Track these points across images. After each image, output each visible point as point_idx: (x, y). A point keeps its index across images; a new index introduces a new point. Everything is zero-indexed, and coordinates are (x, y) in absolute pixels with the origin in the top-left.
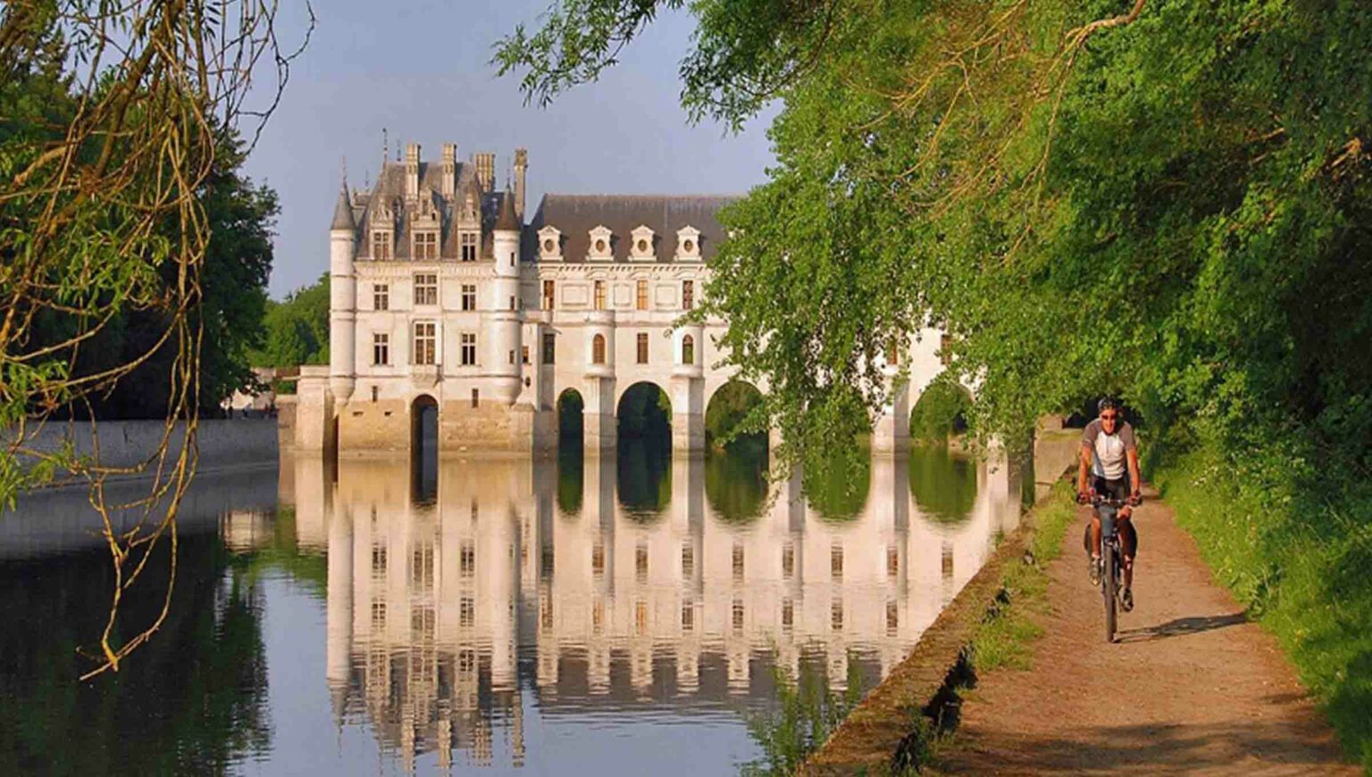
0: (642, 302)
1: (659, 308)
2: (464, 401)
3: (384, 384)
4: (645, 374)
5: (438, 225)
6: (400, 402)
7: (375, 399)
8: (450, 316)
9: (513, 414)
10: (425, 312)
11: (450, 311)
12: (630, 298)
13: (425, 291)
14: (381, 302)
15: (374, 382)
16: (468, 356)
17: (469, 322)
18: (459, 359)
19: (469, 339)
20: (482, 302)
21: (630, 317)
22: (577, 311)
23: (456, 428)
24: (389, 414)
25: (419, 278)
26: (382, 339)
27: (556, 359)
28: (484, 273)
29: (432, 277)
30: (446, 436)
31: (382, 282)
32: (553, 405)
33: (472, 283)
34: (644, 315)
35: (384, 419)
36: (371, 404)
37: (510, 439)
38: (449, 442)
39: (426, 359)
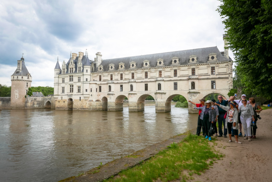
1: (126, 79)
3: (63, 96)
4: (122, 93)
5: (74, 66)
6: (66, 100)
8: (76, 83)
9: (88, 102)
10: (71, 83)
12: (119, 78)
13: (71, 79)
14: (63, 82)
16: (79, 91)
17: (79, 84)
18: (77, 92)
19: (79, 87)
20: (82, 80)
21: (119, 82)
22: (106, 81)
23: (76, 105)
24: (64, 102)
25: (70, 76)
26: (63, 88)
27: (102, 91)
28: (82, 74)
29: (72, 76)
30: (74, 106)
31: (63, 78)
32: (101, 100)
33: (80, 76)
34: (122, 81)
35: (63, 103)
36: (61, 100)
37: (87, 107)
38: (75, 107)
39: (71, 92)
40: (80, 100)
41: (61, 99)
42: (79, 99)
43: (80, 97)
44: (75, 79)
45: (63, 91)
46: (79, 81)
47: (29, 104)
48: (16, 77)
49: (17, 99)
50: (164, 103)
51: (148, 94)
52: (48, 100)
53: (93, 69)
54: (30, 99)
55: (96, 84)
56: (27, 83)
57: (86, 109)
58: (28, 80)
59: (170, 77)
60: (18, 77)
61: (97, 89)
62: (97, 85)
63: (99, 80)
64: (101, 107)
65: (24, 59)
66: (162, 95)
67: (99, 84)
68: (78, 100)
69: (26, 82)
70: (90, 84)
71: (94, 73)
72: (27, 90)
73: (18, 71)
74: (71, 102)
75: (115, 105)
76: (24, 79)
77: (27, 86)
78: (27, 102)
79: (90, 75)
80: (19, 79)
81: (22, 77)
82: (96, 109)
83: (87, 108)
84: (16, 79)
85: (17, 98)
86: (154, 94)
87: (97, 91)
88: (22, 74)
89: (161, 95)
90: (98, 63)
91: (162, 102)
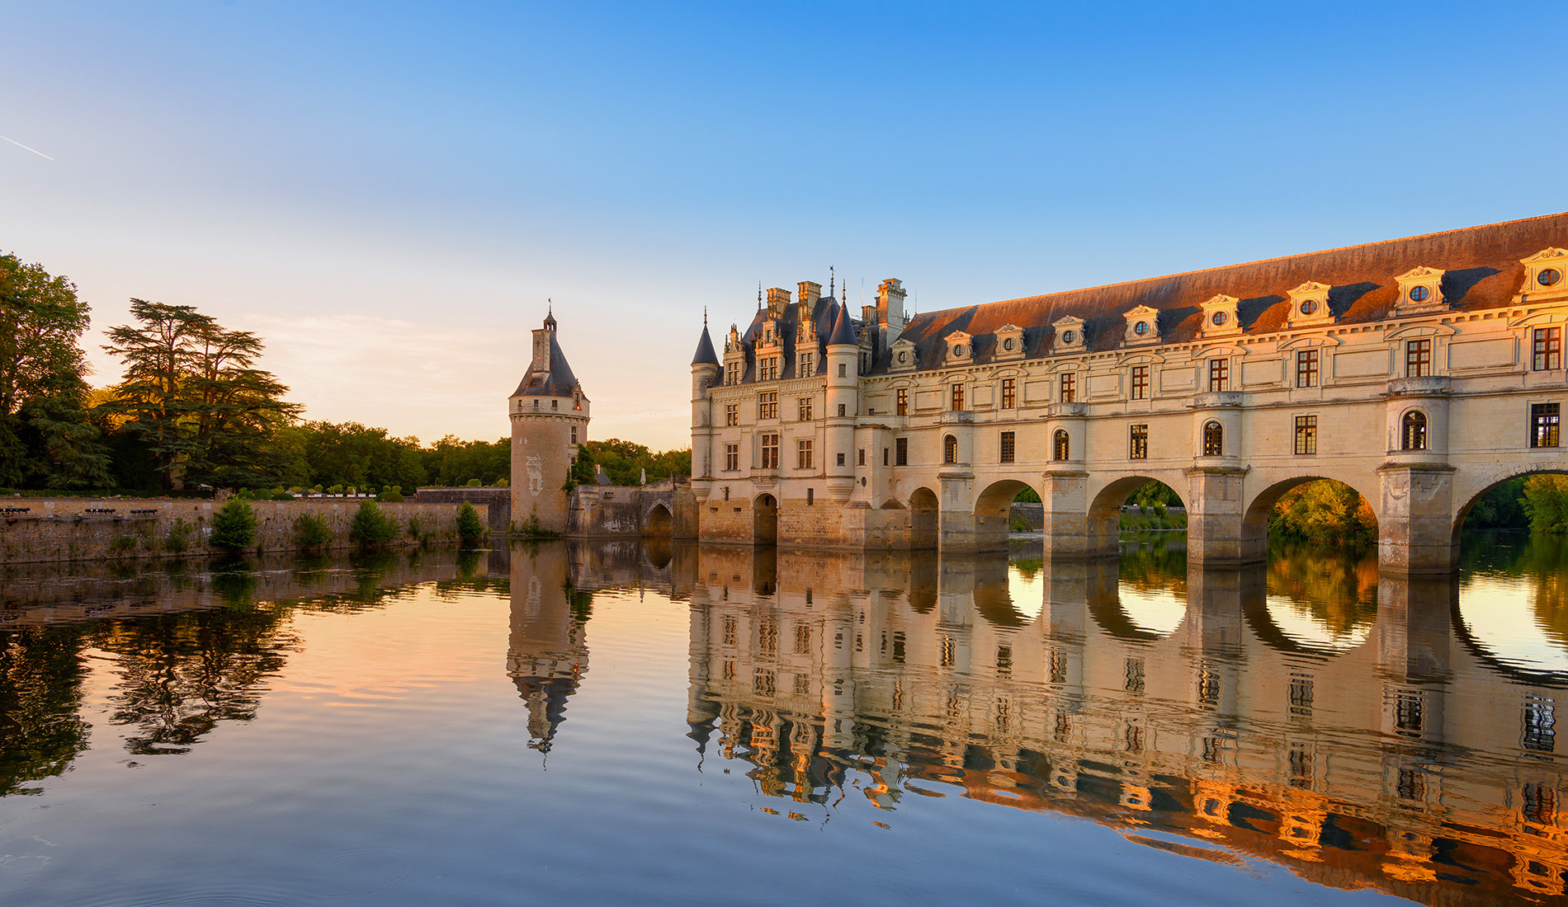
0: (1008, 399)
1: (1029, 405)
2: (803, 500)
3: (733, 486)
4: (1010, 472)
5: (779, 349)
6: (745, 501)
7: (727, 499)
8: (788, 427)
9: (847, 512)
10: (768, 424)
11: (788, 423)
12: (993, 397)
13: (768, 407)
14: (732, 417)
15: (726, 484)
16: (805, 460)
17: (805, 430)
18: (796, 464)
19: (805, 447)
20: (817, 412)
21: (992, 416)
22: (931, 415)
23: (792, 523)
24: (739, 510)
25: (762, 396)
26: (732, 449)
27: (909, 462)
28: (818, 386)
29: (773, 394)
30: (782, 531)
31: (732, 403)
32: (906, 504)
33: (809, 395)
34: (1010, 414)
35: (734, 514)
36: (724, 502)
37: (841, 533)
38: (786, 535)
39: (765, 465)
40: (810, 501)
41: (724, 496)
42: (806, 496)
43: (811, 491)
44: (788, 408)
45: (732, 464)
46: (805, 415)
47: (585, 517)
48: (528, 401)
49: (536, 494)
50: (1239, 519)
51: (1149, 475)
52: (659, 501)
53: (865, 361)
54: (586, 497)
55: (883, 428)
56: (574, 429)
57: (837, 541)
58: (575, 413)
59: (1271, 391)
60: (536, 402)
61: (886, 450)
62: (886, 431)
63: (895, 413)
64: (907, 535)
65: (554, 324)
66: (1230, 481)
67: (895, 431)
68: (801, 503)
69: (567, 421)
70: (855, 427)
71: (871, 378)
72: (573, 459)
73: (534, 375)
74: (769, 508)
75: (973, 528)
76: (560, 411)
77: (574, 441)
78: (575, 509)
79: (857, 388)
80: (541, 411)
81: (555, 403)
82: (884, 541)
83: (845, 540)
84: (531, 411)
85: (535, 490)
86: (1179, 475)
87: (886, 464)
88: (552, 387)
89: (1222, 479)
90: (890, 329)
91: (1224, 515)
